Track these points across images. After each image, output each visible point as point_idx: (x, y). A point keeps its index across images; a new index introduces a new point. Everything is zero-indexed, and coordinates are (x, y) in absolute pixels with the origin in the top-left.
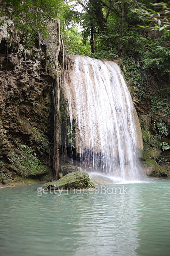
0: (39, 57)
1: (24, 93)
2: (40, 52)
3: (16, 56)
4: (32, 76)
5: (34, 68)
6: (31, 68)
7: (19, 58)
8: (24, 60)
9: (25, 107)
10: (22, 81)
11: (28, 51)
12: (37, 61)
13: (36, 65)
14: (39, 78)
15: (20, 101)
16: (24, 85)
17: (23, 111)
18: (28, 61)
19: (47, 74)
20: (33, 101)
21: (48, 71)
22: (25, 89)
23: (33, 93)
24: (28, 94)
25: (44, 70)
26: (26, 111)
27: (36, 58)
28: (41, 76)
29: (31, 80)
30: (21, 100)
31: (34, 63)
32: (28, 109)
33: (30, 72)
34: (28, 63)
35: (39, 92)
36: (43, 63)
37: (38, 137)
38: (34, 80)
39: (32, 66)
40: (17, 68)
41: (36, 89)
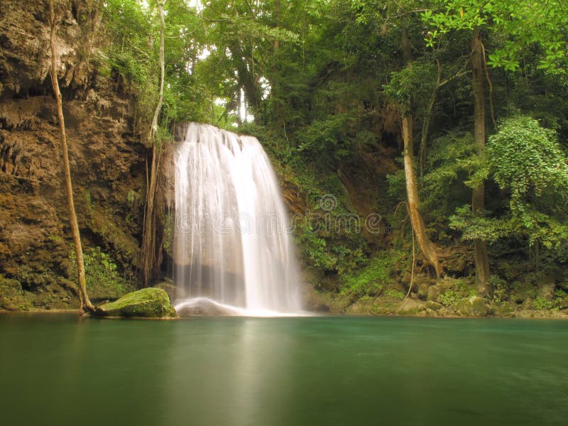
0: (125, 113)
1: (95, 166)
2: (126, 107)
3: (83, 106)
4: (111, 142)
5: (116, 130)
6: (110, 129)
7: (89, 111)
8: (98, 115)
9: (99, 189)
10: (92, 147)
11: (105, 103)
12: (122, 120)
13: (119, 125)
14: (123, 146)
15: (89, 179)
16: (96, 153)
17: (96, 196)
18: (106, 118)
19: (137, 141)
20: (112, 181)
21: (139, 137)
22: (98, 160)
23: (112, 168)
24: (103, 169)
25: (131, 135)
26: (101, 196)
27: (120, 115)
28: (128, 143)
29: (110, 147)
30: (91, 177)
31: (117, 121)
32: (105, 194)
33: (108, 135)
34: (105, 121)
35: (123, 167)
36: (130, 121)
37: (121, 240)
38: (115, 148)
39: (112, 127)
40: (84, 126)
41: (118, 162)
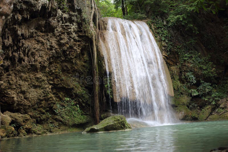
0: (76, 20)
1: (64, 52)
2: (76, 16)
3: (56, 19)
4: (71, 37)
5: (72, 30)
6: (69, 30)
7: (59, 21)
8: (63, 23)
9: (66, 64)
10: (62, 41)
11: (66, 15)
12: (75, 24)
13: (74, 27)
14: (77, 38)
15: (61, 59)
16: (64, 45)
17: (65, 68)
18: (66, 24)
19: (84, 34)
20: (72, 59)
21: (85, 32)
22: (65, 48)
23: (72, 52)
24: (68, 53)
25: (81, 31)
26: (67, 67)
27: (74, 21)
28: (79, 36)
29: (70, 40)
30: (62, 58)
31: (72, 25)
32: (69, 66)
33: (69, 33)
34: (66, 26)
35: (78, 50)
36: (80, 25)
37: (80, 90)
38: (72, 40)
39: (70, 28)
40: (57, 30)
41: (75, 48)
